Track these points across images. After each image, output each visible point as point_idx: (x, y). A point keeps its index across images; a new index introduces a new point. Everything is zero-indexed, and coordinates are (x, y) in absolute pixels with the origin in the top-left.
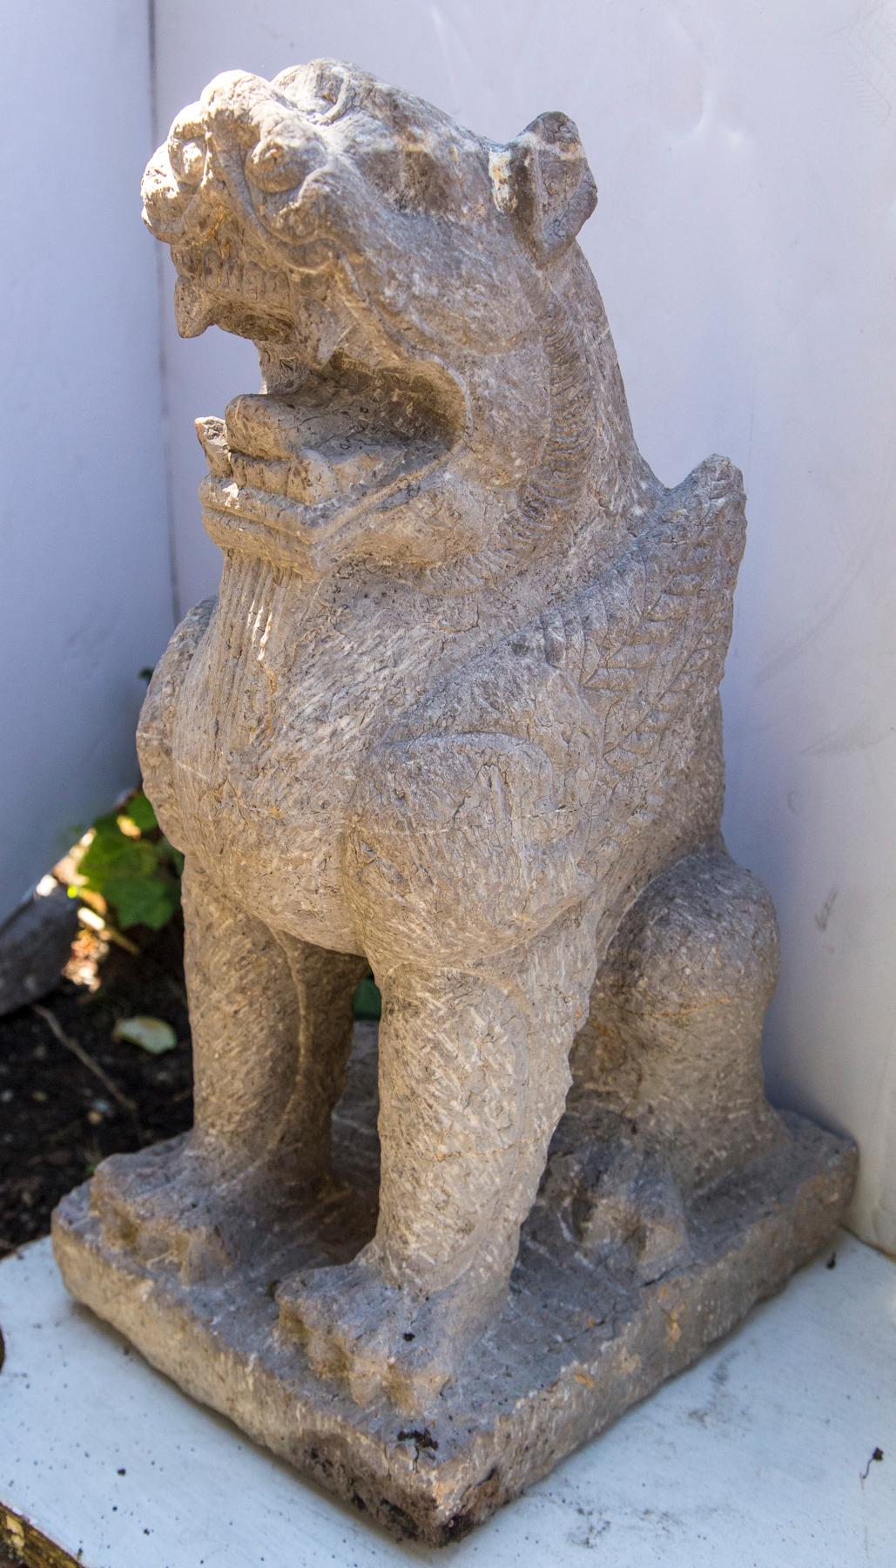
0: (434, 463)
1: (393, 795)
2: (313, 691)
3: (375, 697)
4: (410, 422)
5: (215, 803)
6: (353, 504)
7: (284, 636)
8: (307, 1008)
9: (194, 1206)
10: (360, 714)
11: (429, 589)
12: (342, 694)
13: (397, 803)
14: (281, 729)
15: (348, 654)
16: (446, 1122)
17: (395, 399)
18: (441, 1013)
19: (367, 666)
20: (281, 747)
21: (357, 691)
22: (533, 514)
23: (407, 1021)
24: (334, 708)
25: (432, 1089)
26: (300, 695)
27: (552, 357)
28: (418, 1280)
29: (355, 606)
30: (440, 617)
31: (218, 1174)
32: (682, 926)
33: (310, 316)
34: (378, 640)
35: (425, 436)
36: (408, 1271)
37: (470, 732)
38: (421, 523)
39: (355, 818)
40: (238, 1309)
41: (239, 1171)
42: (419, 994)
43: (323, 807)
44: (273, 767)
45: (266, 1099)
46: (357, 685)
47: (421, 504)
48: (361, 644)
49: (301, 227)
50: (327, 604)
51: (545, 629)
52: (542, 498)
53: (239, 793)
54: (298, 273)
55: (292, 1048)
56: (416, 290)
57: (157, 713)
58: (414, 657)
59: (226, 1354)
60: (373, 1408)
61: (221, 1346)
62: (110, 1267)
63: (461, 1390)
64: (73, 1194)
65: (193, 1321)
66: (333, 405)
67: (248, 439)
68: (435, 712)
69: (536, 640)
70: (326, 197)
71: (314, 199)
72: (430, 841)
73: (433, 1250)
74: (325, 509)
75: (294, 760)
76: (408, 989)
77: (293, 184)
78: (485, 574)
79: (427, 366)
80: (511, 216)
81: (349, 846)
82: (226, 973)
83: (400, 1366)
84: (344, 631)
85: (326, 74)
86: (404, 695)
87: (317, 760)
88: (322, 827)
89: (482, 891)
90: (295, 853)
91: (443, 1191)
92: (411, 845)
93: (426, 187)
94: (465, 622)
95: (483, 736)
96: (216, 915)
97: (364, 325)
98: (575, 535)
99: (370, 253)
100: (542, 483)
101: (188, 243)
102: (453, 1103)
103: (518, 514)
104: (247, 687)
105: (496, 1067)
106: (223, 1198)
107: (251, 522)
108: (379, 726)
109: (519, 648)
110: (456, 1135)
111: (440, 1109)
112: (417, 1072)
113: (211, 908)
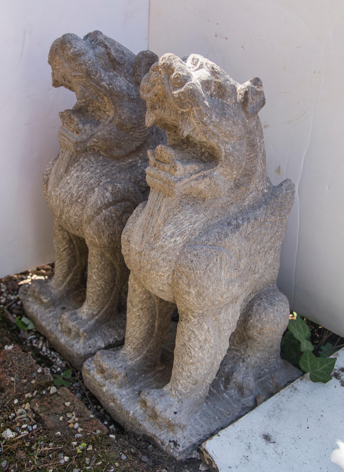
0: (212, 170)
1: (189, 260)
2: (171, 229)
3: (188, 232)
4: (206, 158)
5: (140, 257)
6: (188, 178)
7: (164, 213)
8: (159, 316)
9: (121, 367)
10: (183, 237)
11: (206, 204)
12: (179, 230)
13: (190, 262)
14: (160, 238)
15: (182, 220)
16: (193, 354)
17: (203, 151)
18: (195, 323)
19: (186, 223)
20: (160, 243)
21: (183, 230)
22: (237, 187)
23: (186, 324)
24: (176, 234)
25: (190, 344)
26: (167, 229)
27: (248, 144)
28: (180, 397)
29: (185, 207)
30: (208, 212)
31: (129, 359)
32: (264, 307)
33: (182, 123)
34: (190, 217)
35: (210, 162)
36: (178, 394)
37: (213, 245)
38: (206, 186)
39: (178, 265)
40: (130, 397)
41: (135, 358)
42: (190, 317)
43: (169, 261)
44: (157, 248)
45: (144, 340)
46: (183, 228)
47: (207, 180)
48: (186, 217)
49: (183, 97)
50: (177, 205)
51: (237, 219)
52: (240, 183)
53: (147, 255)
54: (181, 111)
55: (153, 326)
56: (213, 120)
57: (128, 231)
58: (200, 223)
59: (124, 410)
60: (163, 432)
61: (123, 408)
62: (96, 381)
63: (188, 430)
64: (90, 359)
65: (117, 399)
66: (186, 150)
67: (161, 157)
68: (204, 239)
69: (234, 222)
70: (191, 90)
71: (187, 90)
72: (198, 274)
73: (185, 389)
74: (180, 178)
75: (163, 247)
76: (187, 315)
77: (182, 85)
78: (222, 202)
79: (213, 142)
80: (242, 104)
81: (176, 273)
82: (138, 304)
83: (172, 421)
84: (181, 213)
85: (195, 58)
86: (196, 233)
87: (170, 248)
88: (168, 267)
89: (211, 290)
90: (160, 273)
91: (190, 373)
92: (193, 275)
93: (219, 92)
94: (215, 215)
95: (216, 247)
96: (137, 288)
97: (197, 128)
98: (248, 195)
99: (201, 107)
100: (241, 179)
101: (151, 100)
102: (196, 349)
103: (233, 187)
104: (153, 225)
105: (209, 340)
106: (129, 366)
107: (159, 180)
108: (188, 241)
109: (229, 224)
110: (195, 358)
111: (192, 350)
112: (187, 338)
113: (136, 286)
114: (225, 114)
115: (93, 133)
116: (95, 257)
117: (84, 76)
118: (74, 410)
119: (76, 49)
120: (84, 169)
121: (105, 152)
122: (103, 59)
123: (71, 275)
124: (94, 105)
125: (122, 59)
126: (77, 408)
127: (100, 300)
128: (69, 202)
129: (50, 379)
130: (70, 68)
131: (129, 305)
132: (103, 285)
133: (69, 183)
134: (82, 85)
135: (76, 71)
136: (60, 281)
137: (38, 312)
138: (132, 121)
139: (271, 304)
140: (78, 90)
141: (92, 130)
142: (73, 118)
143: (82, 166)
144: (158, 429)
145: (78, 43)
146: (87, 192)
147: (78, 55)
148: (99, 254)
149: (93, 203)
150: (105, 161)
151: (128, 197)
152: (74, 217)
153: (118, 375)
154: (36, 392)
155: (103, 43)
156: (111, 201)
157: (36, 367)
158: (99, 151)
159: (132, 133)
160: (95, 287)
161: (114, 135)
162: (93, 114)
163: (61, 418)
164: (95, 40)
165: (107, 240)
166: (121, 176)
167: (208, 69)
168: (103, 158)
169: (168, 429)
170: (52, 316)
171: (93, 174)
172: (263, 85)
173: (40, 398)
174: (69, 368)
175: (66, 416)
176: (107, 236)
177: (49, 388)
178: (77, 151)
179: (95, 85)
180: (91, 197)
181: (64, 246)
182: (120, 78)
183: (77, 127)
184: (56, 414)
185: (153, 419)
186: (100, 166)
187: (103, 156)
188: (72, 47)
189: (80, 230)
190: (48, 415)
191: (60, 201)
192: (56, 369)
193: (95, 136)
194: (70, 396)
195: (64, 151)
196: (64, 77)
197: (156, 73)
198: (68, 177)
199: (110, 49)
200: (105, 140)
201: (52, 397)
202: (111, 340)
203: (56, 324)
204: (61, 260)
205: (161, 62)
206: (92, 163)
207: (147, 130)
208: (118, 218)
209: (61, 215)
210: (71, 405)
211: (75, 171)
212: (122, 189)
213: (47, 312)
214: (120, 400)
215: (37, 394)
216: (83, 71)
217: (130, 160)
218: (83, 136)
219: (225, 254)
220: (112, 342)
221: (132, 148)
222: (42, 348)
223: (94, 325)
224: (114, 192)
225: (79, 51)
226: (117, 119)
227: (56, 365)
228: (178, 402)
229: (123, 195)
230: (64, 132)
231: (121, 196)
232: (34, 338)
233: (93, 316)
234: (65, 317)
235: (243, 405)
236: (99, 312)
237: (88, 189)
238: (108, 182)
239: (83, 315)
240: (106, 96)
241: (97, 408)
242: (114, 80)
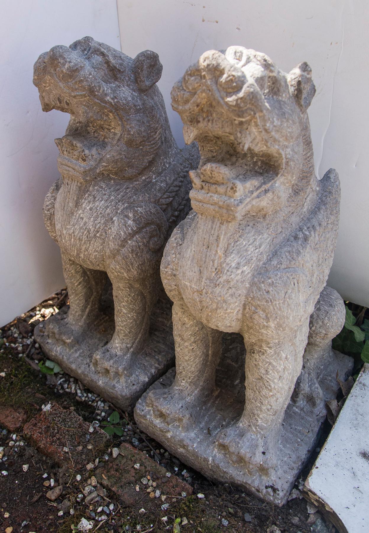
0: (273, 181)
1: (264, 291)
2: (235, 259)
3: (254, 259)
4: (260, 168)
5: (200, 296)
6: (249, 197)
7: (224, 242)
8: (212, 344)
9: (182, 407)
10: (250, 265)
11: (267, 221)
12: (244, 259)
13: (266, 294)
14: (224, 272)
15: (245, 246)
16: (273, 386)
17: (255, 160)
18: (272, 354)
19: (251, 248)
20: (225, 277)
21: (248, 257)
22: (296, 194)
23: (260, 356)
24: (242, 264)
25: (268, 376)
26: (230, 260)
27: (304, 143)
28: (262, 432)
29: (246, 229)
30: (271, 230)
31: (187, 395)
32: (325, 311)
33: (242, 135)
34: (254, 240)
35: (267, 172)
36: (259, 430)
37: (287, 268)
38: (269, 201)
39: (250, 299)
40: (201, 440)
42: (264, 348)
43: (239, 296)
44: (222, 284)
46: (248, 255)
47: (270, 195)
48: (249, 242)
49: (242, 104)
50: (237, 230)
51: (302, 231)
52: (299, 188)
53: (209, 292)
54: (238, 120)
56: (275, 124)
57: (170, 263)
58: (265, 244)
59: (201, 458)
60: (255, 477)
61: (199, 455)
62: (157, 427)
63: (279, 467)
64: (140, 400)
65: (188, 446)
66: (237, 164)
67: (211, 178)
68: (275, 262)
69: (301, 235)
70: (252, 93)
71: (248, 94)
72: (277, 305)
73: (266, 422)
74: (240, 200)
75: (230, 282)
76: (261, 347)
77: (239, 89)
78: (284, 215)
79: (273, 149)
80: (295, 97)
81: (247, 307)
82: (190, 338)
83: (264, 465)
84: (243, 238)
85: (237, 51)
86: (263, 257)
87: (237, 281)
88: (238, 302)
89: (291, 318)
90: (229, 311)
91: (270, 405)
92: (271, 307)
93: (274, 88)
94: (279, 231)
95: (291, 269)
96: (187, 321)
97: (258, 137)
98: (306, 199)
99: (265, 111)
100: (299, 184)
101: (190, 113)
102: (275, 380)
103: (292, 194)
104: (212, 259)
105: (288, 368)
106: (190, 403)
107: (212, 205)
108: (256, 268)
109: (296, 238)
110: (275, 389)
111: (271, 383)
112: (263, 371)
113: (185, 319)
114: (284, 113)
115: (101, 157)
116: (123, 290)
117: (87, 95)
118: (146, 472)
119: (72, 64)
120: (97, 199)
121: (116, 174)
122: (103, 69)
123: (89, 306)
124: (95, 124)
125: (122, 65)
126: (149, 468)
127: (132, 332)
128: (86, 239)
129: (106, 437)
130: (68, 87)
131: (177, 339)
132: (134, 317)
133: (82, 218)
134: (85, 105)
135: (76, 89)
136: (79, 315)
137: (63, 354)
138: (141, 134)
139: (331, 305)
140: (80, 112)
141: (99, 154)
142: (76, 144)
143: (94, 196)
144: (247, 475)
145: (71, 56)
146: (105, 224)
147: (74, 71)
148: (126, 286)
149: (115, 236)
150: (117, 185)
151: (151, 220)
152: (94, 254)
153: (183, 418)
154: (97, 460)
155: (98, 50)
156: (135, 229)
157: (86, 426)
158: (108, 175)
159: (141, 147)
160: (127, 320)
161: (124, 154)
162: (96, 135)
163: (137, 488)
164: (88, 49)
165: (137, 272)
166: (139, 198)
167: (258, 63)
168: (114, 182)
169: (259, 473)
170: (80, 355)
171: (108, 202)
172: (312, 70)
173: (104, 467)
174: (114, 410)
175: (141, 482)
176: (137, 268)
177: (109, 450)
178: (86, 181)
179: (99, 102)
180: (110, 228)
181: (78, 280)
182: (123, 89)
183: (83, 154)
184: (129, 483)
185: (238, 464)
186: (113, 192)
187: (114, 179)
188: (66, 62)
189: (101, 265)
190: (121, 486)
191: (75, 239)
192: (100, 415)
193: (105, 159)
194: (135, 453)
195: (69, 182)
196: (59, 99)
197: (195, 79)
198: (81, 211)
199: (108, 56)
200: (116, 162)
201: (117, 462)
202: (153, 371)
203: (87, 364)
204: (77, 295)
205: (203, 64)
206: (104, 190)
207: (158, 140)
208: (146, 246)
209: (78, 254)
210: (140, 465)
211: (87, 203)
212: (144, 212)
213: (73, 353)
214: (192, 447)
215: (99, 462)
216: (85, 88)
217: (144, 178)
218: (91, 163)
219: (301, 275)
220: (155, 372)
221: (144, 164)
222: (76, 392)
223: (131, 359)
224: (137, 218)
225: (76, 65)
226: (126, 136)
227: (98, 410)
228: (262, 439)
229: (146, 219)
230: (66, 161)
231: (144, 220)
232: (65, 382)
233: (128, 349)
234: (98, 357)
235: (317, 416)
236: (133, 343)
237: (105, 220)
238: (127, 208)
239: (117, 351)
240: (111, 112)
241: (160, 452)
242: (118, 92)
